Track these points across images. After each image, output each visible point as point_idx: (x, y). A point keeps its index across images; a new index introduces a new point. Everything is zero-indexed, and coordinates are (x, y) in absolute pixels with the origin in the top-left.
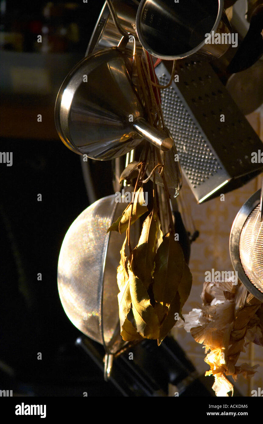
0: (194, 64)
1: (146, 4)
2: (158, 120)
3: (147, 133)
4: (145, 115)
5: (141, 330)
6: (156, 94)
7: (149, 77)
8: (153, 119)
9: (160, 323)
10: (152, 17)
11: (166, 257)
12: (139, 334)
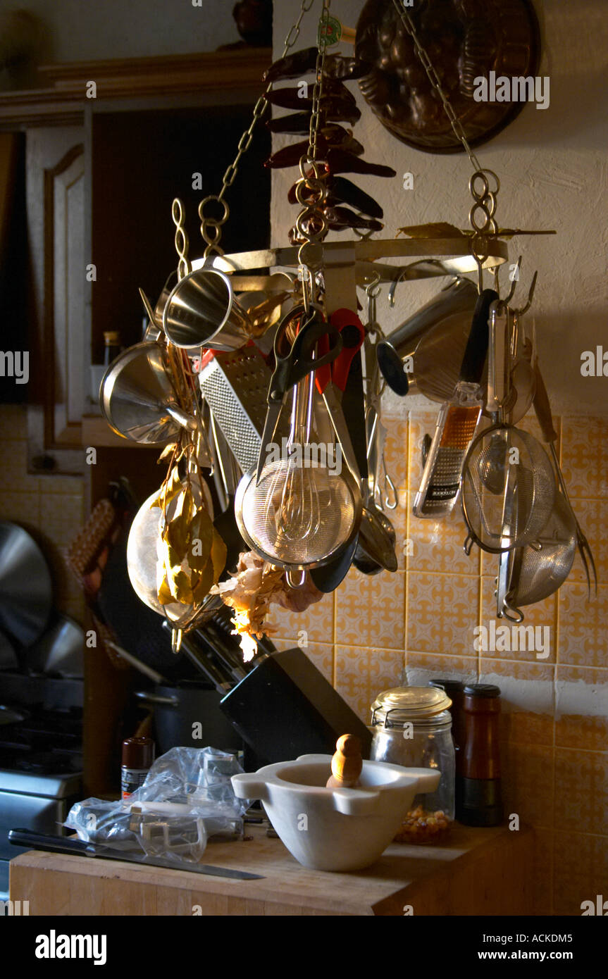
0: (247, 359)
1: (172, 302)
2: (190, 405)
3: (176, 416)
4: (178, 401)
5: (174, 594)
6: (189, 382)
7: (183, 366)
8: (186, 404)
9: (193, 588)
10: (179, 312)
11: (197, 528)
12: (173, 597)
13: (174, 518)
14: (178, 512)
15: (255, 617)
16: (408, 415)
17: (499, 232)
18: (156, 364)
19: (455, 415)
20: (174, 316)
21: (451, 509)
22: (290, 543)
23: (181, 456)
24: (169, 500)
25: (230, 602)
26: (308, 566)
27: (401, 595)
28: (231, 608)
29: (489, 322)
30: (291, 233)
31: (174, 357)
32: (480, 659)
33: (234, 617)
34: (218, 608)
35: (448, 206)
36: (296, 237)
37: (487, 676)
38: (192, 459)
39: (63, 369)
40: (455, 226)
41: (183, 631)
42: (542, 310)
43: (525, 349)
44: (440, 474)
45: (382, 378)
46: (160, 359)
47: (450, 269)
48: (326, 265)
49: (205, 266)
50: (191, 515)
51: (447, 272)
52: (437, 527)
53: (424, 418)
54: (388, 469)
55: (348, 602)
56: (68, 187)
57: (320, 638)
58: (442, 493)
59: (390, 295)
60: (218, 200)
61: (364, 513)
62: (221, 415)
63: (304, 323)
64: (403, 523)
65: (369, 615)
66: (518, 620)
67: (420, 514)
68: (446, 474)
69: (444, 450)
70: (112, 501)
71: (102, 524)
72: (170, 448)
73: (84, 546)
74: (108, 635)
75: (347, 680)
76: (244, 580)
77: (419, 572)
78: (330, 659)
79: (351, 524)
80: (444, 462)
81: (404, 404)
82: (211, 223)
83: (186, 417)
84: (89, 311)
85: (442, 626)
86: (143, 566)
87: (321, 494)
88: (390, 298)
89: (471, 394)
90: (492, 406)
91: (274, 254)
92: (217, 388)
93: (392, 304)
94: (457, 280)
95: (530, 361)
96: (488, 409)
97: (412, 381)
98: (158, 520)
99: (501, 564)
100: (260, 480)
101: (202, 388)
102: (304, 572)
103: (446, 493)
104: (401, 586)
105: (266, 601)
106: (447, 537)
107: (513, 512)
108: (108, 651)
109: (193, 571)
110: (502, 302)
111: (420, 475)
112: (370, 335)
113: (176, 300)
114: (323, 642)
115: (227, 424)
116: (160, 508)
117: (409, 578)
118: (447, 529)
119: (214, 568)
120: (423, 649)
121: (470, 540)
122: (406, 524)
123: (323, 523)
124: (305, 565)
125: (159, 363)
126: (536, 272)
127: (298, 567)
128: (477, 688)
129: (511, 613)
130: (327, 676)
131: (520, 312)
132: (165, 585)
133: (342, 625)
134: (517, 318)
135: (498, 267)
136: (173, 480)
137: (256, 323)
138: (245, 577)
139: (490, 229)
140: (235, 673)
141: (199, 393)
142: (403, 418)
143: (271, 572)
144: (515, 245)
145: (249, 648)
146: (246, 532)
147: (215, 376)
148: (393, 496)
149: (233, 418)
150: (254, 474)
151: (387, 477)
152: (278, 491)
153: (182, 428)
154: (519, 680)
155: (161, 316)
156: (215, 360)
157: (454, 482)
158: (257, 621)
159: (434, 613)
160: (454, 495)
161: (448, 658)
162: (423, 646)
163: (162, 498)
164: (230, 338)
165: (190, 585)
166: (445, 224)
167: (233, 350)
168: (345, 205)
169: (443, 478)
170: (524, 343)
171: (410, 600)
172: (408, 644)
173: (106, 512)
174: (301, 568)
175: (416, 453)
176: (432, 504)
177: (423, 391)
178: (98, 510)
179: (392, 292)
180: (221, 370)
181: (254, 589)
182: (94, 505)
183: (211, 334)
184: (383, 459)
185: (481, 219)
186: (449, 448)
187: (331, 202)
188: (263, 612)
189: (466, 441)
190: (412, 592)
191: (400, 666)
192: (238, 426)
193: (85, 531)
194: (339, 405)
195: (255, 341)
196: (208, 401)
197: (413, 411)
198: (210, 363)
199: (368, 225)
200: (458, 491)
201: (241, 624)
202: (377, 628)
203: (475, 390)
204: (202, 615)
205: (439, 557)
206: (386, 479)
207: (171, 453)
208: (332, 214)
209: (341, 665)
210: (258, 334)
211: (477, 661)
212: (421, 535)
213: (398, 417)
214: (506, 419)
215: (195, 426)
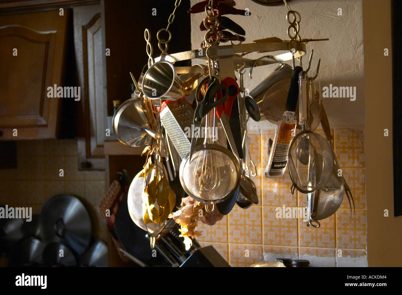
0: (182, 106)
1: (146, 77)
2: (156, 127)
3: (149, 132)
4: (150, 125)
5: (151, 218)
6: (155, 117)
7: (152, 109)
8: (154, 127)
9: (160, 215)
10: (149, 82)
11: (161, 186)
12: (151, 220)
13: (150, 182)
14: (152, 179)
15: (190, 228)
16: (260, 131)
17: (301, 40)
18: (139, 109)
19: (284, 127)
20: (147, 85)
21: (283, 173)
22: (206, 192)
23: (152, 151)
24: (147, 174)
25: (178, 221)
26: (215, 202)
27: (260, 218)
28: (179, 224)
29: (299, 82)
30: (202, 45)
31: (147, 104)
32: (299, 248)
33: (180, 228)
34: (172, 227)
35: (276, 30)
36: (204, 46)
37: (303, 256)
38: (158, 153)
39: (94, 120)
40: (280, 39)
41: (156, 238)
42: (323, 78)
43: (316, 97)
44: (278, 156)
45: (247, 114)
46: (141, 106)
47: (278, 60)
48: (219, 56)
49: (161, 60)
50: (158, 180)
51: (277, 62)
52: (276, 185)
53: (268, 132)
54: (252, 158)
55: (234, 223)
56: (94, 34)
57: (222, 241)
58: (279, 166)
59: (250, 73)
60: (166, 30)
61: (241, 176)
62: (171, 133)
63: (210, 85)
64: (260, 183)
65: (245, 228)
66: (317, 227)
67: (269, 176)
68: (281, 156)
69: (279, 144)
70: (119, 181)
71: (114, 192)
72: (147, 148)
73: (107, 203)
74: (119, 246)
75: (235, 260)
76: (185, 211)
77: (268, 207)
78: (226, 250)
79: (236, 180)
80: (279, 151)
81: (258, 126)
82: (163, 42)
83: (154, 133)
84: (105, 90)
85: (280, 232)
86: (135, 207)
87: (220, 168)
88: (250, 75)
89: (291, 117)
90: (301, 122)
91: (194, 53)
92: (168, 120)
93: (251, 78)
94: (282, 65)
95: (318, 102)
96: (300, 123)
97: (262, 114)
98: (142, 184)
99: (308, 200)
100: (191, 161)
101: (161, 121)
102: (213, 205)
103: (281, 165)
104: (260, 214)
105: (196, 220)
106: (281, 189)
107: (313, 175)
108: (119, 253)
109: (160, 207)
110: (304, 72)
111: (267, 160)
112: (241, 93)
113: (148, 76)
114: (223, 242)
115: (174, 137)
116: (143, 178)
117: (264, 210)
118: (281, 186)
119: (170, 205)
120: (271, 244)
121: (293, 187)
122: (261, 184)
123: (222, 180)
124: (214, 201)
125: (140, 108)
126: (320, 60)
127: (210, 203)
128: (299, 261)
129: (314, 223)
130: (226, 259)
131: (313, 79)
132: (147, 214)
133: (232, 234)
134: (312, 81)
135: (301, 57)
136: (149, 164)
137: (186, 88)
138: (185, 209)
139: (297, 39)
140: (181, 258)
141: (160, 123)
142: (258, 133)
143: (197, 206)
144: (309, 46)
145: (188, 244)
146: (185, 186)
147: (167, 114)
148: (255, 171)
149: (177, 134)
150: (188, 158)
151: (251, 161)
152: (200, 167)
153: (153, 138)
154: (319, 257)
155: (141, 86)
156: (167, 106)
157: (284, 160)
158: (191, 230)
159: (276, 226)
160: (285, 167)
161: (283, 248)
162: (271, 242)
163: (144, 173)
164: (174, 94)
165: (159, 214)
166: (276, 38)
167: (176, 100)
168: (227, 30)
169: (279, 158)
170: (315, 93)
171: (264, 221)
172: (264, 241)
173: (117, 186)
174: (212, 203)
175: (265, 150)
176: (274, 170)
177: (267, 119)
178: (113, 186)
179: (251, 72)
180: (170, 111)
181: (190, 215)
182: (111, 183)
183: (165, 92)
184: (249, 152)
185: (293, 33)
186: (281, 143)
187: (220, 29)
188: (194, 226)
189: (289, 140)
190: (265, 216)
191: (261, 252)
192: (179, 138)
193: (107, 196)
194: (228, 124)
195: (186, 97)
196: (164, 127)
197: (262, 130)
198: (165, 108)
199: (238, 39)
200: (286, 164)
201: (184, 232)
202: (249, 235)
203: (293, 115)
204: (164, 230)
205: (277, 199)
206: (251, 162)
207: (148, 151)
208: (221, 34)
209: (232, 253)
210: (187, 93)
211: (298, 248)
212: (268, 189)
213: (256, 133)
214: (308, 129)
215: (159, 137)
